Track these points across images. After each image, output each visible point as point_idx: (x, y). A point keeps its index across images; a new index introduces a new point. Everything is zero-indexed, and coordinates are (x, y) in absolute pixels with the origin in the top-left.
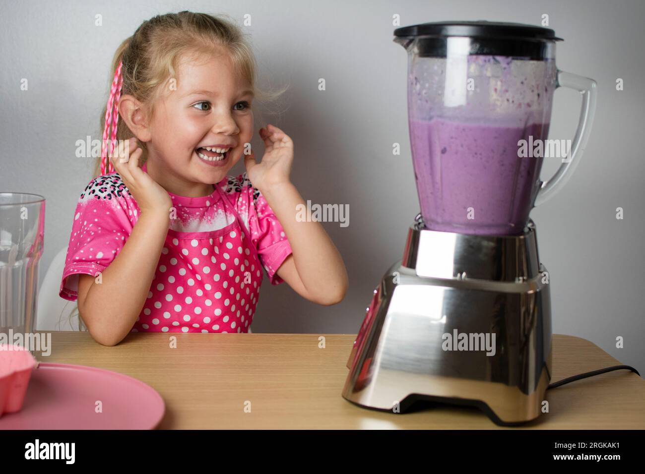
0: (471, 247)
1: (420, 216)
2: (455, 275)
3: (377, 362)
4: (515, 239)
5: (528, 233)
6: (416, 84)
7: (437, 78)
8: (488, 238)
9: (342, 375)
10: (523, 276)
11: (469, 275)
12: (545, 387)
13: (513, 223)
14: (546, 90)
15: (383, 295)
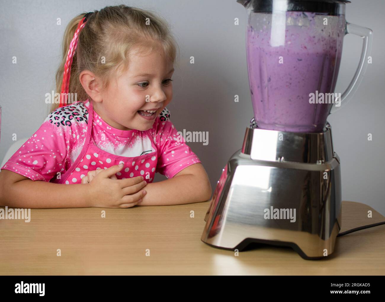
0: (288, 140)
1: (253, 119)
2: (277, 159)
3: (224, 217)
4: (317, 135)
5: (326, 131)
6: (252, 31)
7: (265, 27)
8: (299, 134)
9: (201, 227)
10: (322, 159)
11: (286, 159)
12: (336, 235)
13: (315, 125)
14: (339, 36)
15: (228, 172)
